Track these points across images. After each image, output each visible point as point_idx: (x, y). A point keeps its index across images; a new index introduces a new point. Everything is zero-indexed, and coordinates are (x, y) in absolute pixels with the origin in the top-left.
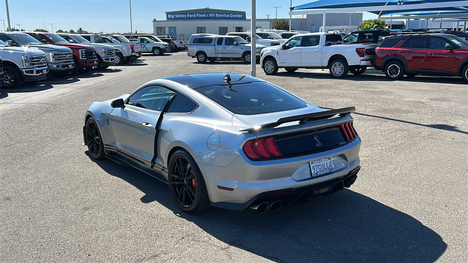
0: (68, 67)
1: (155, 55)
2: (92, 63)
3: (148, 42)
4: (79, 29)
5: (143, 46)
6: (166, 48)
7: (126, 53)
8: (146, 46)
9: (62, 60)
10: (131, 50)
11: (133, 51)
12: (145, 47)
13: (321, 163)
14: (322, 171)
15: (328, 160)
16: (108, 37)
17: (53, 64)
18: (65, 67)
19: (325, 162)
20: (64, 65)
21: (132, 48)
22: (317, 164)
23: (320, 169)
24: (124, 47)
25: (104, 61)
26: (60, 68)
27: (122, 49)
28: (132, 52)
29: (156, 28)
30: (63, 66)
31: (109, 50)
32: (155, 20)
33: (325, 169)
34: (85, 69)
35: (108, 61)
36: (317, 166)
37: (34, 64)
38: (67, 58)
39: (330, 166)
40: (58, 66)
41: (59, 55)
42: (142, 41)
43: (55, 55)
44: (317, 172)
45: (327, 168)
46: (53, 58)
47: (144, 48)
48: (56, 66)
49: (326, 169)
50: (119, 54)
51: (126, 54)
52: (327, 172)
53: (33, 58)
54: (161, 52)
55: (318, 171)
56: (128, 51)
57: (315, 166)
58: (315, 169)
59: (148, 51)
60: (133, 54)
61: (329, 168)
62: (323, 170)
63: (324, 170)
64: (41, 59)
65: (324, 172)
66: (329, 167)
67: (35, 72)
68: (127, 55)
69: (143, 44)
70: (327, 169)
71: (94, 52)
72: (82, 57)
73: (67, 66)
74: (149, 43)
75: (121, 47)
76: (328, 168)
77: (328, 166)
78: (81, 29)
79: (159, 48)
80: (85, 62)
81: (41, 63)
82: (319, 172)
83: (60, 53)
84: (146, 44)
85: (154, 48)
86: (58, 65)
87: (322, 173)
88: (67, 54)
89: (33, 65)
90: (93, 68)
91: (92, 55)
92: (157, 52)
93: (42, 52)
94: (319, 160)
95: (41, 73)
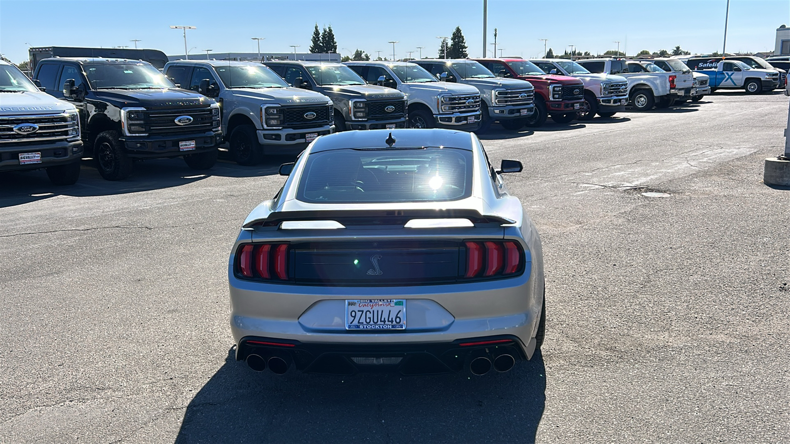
0: (520, 113)
1: (748, 93)
2: (571, 106)
3: (739, 70)
4: (675, 49)
5: (727, 77)
6: (774, 79)
7: (660, 89)
8: (731, 77)
9: (511, 101)
10: (669, 84)
11: (673, 87)
12: (731, 79)
13: (375, 308)
14: (372, 323)
15: (395, 306)
16: (642, 62)
17: (495, 108)
18: (513, 114)
19: (386, 310)
20: (514, 110)
21: (672, 82)
22: (365, 309)
23: (370, 318)
24: (657, 80)
25: (602, 103)
26: (506, 114)
27: (654, 83)
28: (671, 88)
29: (780, 42)
30: (511, 112)
31: (612, 86)
32: (783, 26)
33: (381, 321)
34: (565, 116)
35: (607, 104)
36: (363, 311)
37: (454, 108)
38: (521, 98)
39: (397, 317)
40: (502, 112)
41: (507, 93)
42: (729, 67)
43: (499, 93)
44: (359, 322)
45: (386, 320)
46: (496, 99)
47: (729, 80)
48: (498, 111)
49: (384, 321)
50: (649, 92)
51: (659, 93)
52: (385, 327)
53: (455, 99)
54: (762, 87)
55: (363, 320)
56: (664, 87)
57: (358, 311)
58: (355, 317)
59: (735, 85)
60: (673, 91)
61: (392, 321)
62: (375, 321)
63: (379, 323)
64: (467, 100)
65: (377, 326)
66: (394, 320)
67: (454, 119)
68: (661, 94)
69: (727, 74)
70: (387, 323)
71: (577, 89)
72: (554, 98)
73: (519, 111)
74: (741, 70)
75: (652, 80)
76: (388, 321)
77: (393, 316)
78: (678, 48)
79: (758, 80)
80: (558, 105)
81: (467, 106)
82: (365, 323)
83: (509, 91)
84: (733, 73)
85: (748, 80)
86: (502, 109)
87: (369, 327)
88: (520, 93)
89: (453, 110)
90: (583, 114)
91: (573, 93)
92: (752, 87)
93: (475, 90)
94: (371, 301)
95: (465, 122)
